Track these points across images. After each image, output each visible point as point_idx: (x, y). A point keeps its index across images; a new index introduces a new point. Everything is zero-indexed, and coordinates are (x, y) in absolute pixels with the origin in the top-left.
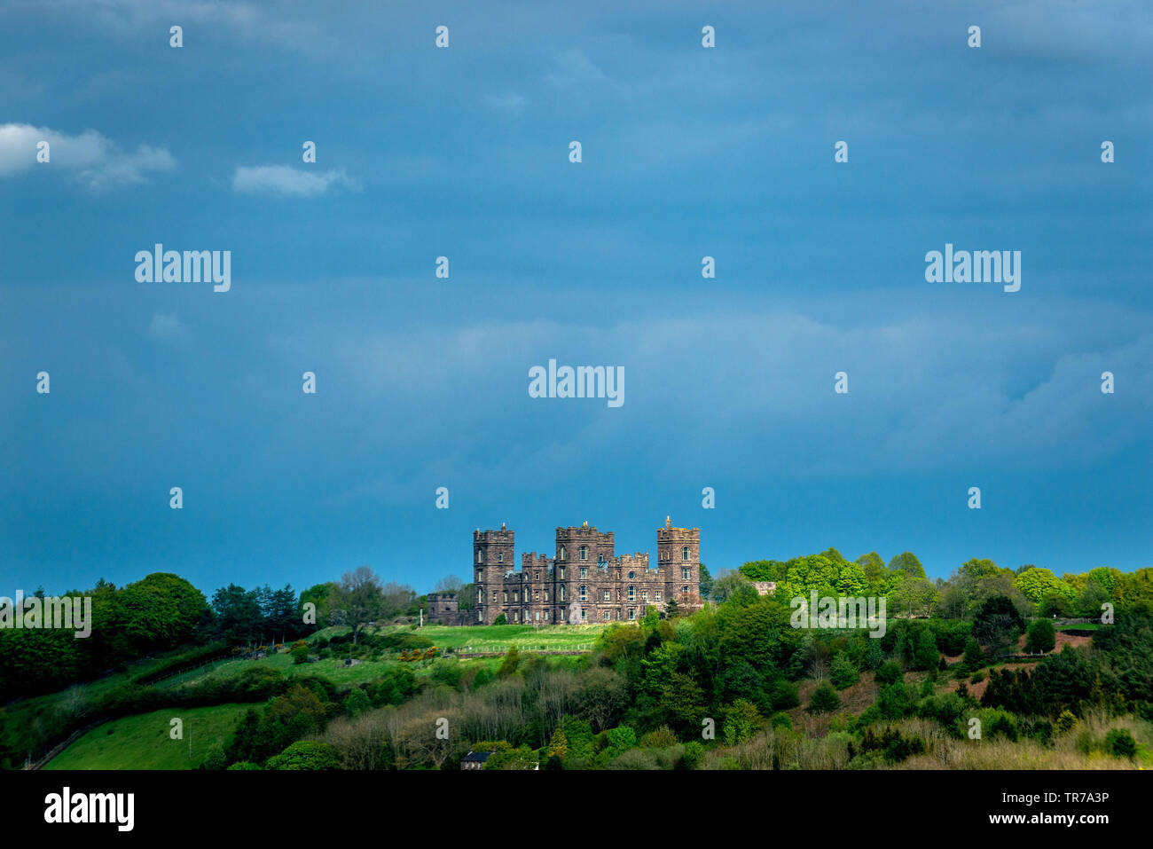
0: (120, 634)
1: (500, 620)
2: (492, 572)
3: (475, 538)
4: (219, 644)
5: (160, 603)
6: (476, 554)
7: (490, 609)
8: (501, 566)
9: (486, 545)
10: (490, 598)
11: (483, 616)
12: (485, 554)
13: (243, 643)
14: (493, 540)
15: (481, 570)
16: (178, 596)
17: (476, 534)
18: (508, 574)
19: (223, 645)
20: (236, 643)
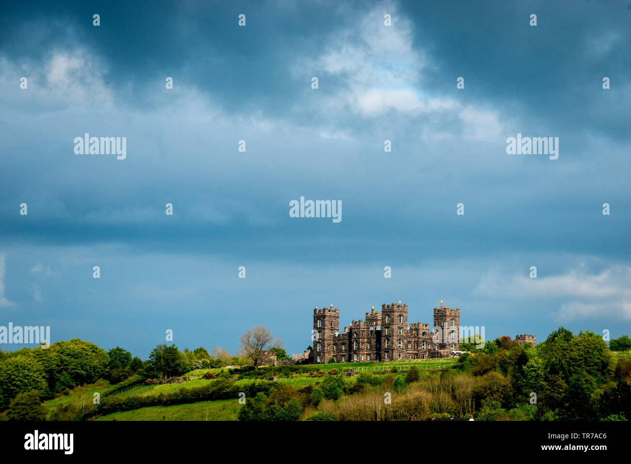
1: (332, 361)
2: (328, 333)
3: (315, 313)
4: (134, 378)
5: (87, 354)
6: (315, 322)
7: (326, 355)
8: (332, 329)
9: (324, 317)
10: (326, 348)
11: (321, 359)
12: (323, 322)
13: (154, 377)
14: (327, 313)
15: (320, 332)
16: (94, 352)
17: (315, 310)
18: (337, 334)
19: (140, 377)
20: (147, 376)
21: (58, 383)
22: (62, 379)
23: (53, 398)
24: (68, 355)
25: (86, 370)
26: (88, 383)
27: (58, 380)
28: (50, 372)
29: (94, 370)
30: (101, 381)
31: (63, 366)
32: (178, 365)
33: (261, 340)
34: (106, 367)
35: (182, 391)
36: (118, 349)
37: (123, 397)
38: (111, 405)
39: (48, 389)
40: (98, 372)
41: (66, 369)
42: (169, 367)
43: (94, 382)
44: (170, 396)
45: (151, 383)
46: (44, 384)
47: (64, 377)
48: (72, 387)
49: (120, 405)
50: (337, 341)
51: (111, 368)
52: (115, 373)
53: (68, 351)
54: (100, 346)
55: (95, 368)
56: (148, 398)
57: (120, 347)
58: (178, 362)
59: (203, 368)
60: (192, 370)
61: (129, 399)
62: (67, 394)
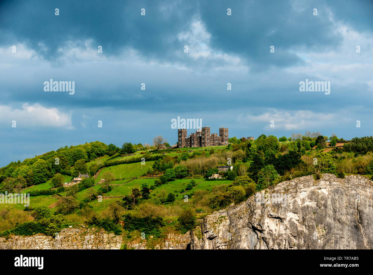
0: (93, 153)
1: (185, 147)
2: (183, 138)
3: (179, 131)
4: (117, 154)
5: (101, 146)
6: (179, 134)
7: (183, 145)
8: (185, 136)
9: (182, 132)
10: (182, 143)
11: (181, 147)
12: (181, 134)
13: (123, 154)
14: (183, 131)
15: (180, 137)
16: (103, 145)
18: (186, 138)
19: (119, 154)
20: (121, 154)
21: (91, 156)
22: (93, 155)
23: (90, 162)
24: (94, 147)
25: (101, 152)
26: (101, 156)
27: (91, 155)
28: (88, 152)
29: (103, 152)
30: (106, 155)
31: (93, 151)
32: (132, 149)
33: (160, 140)
34: (107, 151)
35: (133, 158)
36: (111, 144)
37: (113, 161)
38: (109, 164)
39: (88, 158)
40: (105, 152)
41: (94, 152)
42: (129, 150)
43: (103, 156)
44: (129, 160)
45: (123, 156)
46: (87, 157)
47: (93, 154)
48: (96, 158)
49: (112, 164)
50: (186, 140)
51: (109, 151)
52: (110, 153)
53: (94, 146)
54: (105, 144)
55: (103, 151)
56: (122, 161)
57: (112, 144)
58: (132, 148)
59: (141, 150)
60: (137, 151)
61: (115, 161)
62: (94, 160)
